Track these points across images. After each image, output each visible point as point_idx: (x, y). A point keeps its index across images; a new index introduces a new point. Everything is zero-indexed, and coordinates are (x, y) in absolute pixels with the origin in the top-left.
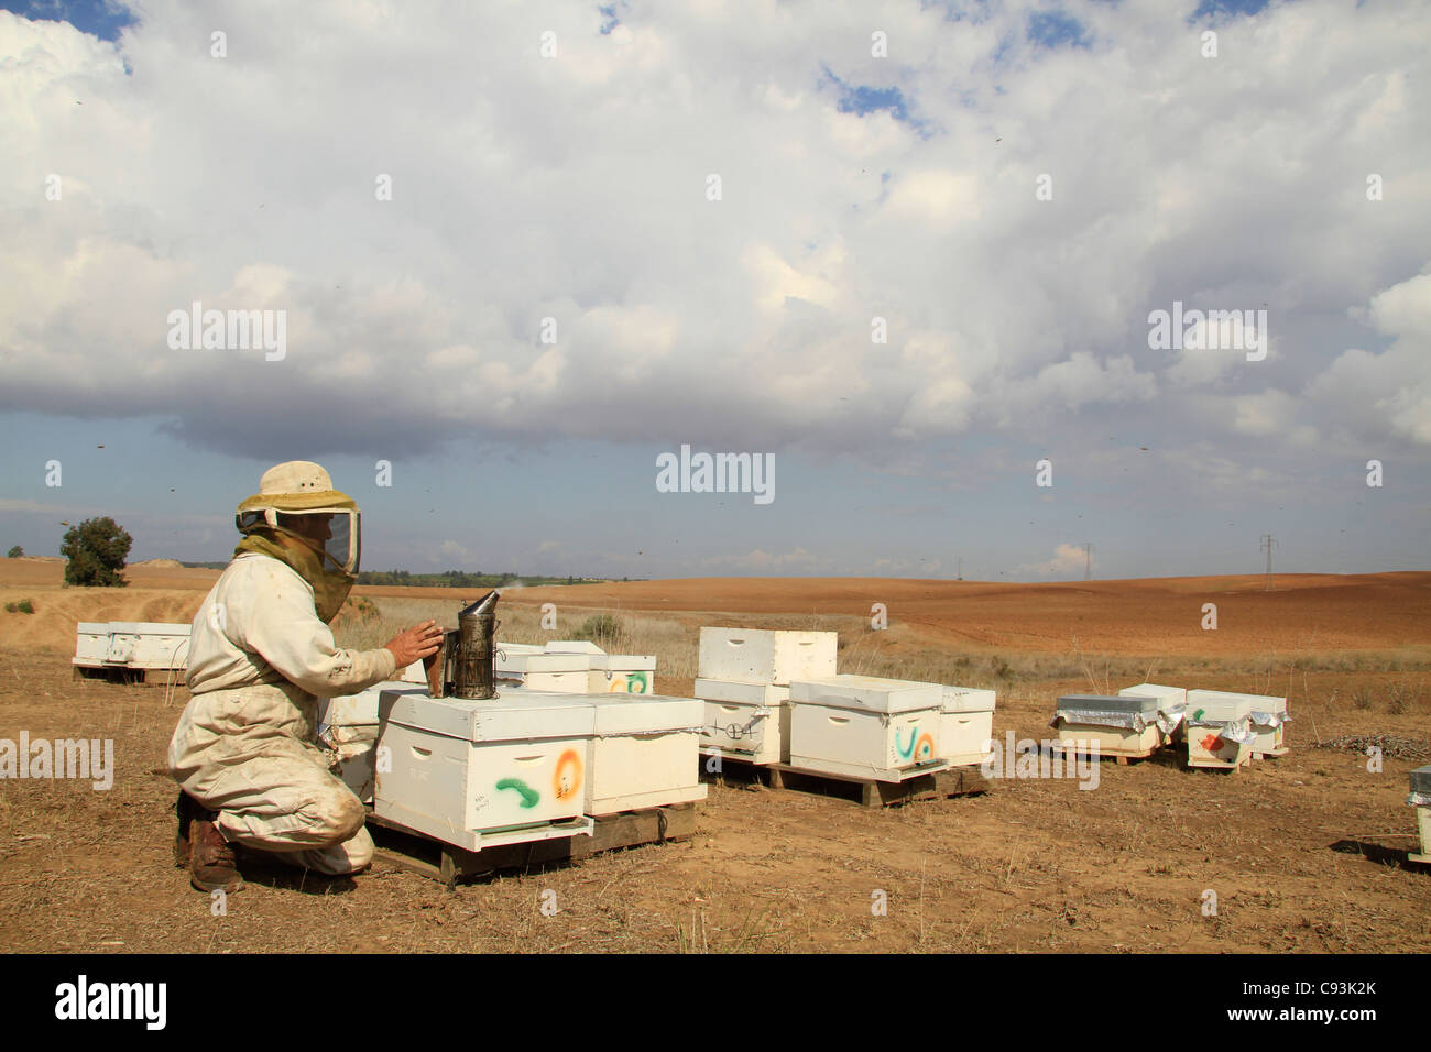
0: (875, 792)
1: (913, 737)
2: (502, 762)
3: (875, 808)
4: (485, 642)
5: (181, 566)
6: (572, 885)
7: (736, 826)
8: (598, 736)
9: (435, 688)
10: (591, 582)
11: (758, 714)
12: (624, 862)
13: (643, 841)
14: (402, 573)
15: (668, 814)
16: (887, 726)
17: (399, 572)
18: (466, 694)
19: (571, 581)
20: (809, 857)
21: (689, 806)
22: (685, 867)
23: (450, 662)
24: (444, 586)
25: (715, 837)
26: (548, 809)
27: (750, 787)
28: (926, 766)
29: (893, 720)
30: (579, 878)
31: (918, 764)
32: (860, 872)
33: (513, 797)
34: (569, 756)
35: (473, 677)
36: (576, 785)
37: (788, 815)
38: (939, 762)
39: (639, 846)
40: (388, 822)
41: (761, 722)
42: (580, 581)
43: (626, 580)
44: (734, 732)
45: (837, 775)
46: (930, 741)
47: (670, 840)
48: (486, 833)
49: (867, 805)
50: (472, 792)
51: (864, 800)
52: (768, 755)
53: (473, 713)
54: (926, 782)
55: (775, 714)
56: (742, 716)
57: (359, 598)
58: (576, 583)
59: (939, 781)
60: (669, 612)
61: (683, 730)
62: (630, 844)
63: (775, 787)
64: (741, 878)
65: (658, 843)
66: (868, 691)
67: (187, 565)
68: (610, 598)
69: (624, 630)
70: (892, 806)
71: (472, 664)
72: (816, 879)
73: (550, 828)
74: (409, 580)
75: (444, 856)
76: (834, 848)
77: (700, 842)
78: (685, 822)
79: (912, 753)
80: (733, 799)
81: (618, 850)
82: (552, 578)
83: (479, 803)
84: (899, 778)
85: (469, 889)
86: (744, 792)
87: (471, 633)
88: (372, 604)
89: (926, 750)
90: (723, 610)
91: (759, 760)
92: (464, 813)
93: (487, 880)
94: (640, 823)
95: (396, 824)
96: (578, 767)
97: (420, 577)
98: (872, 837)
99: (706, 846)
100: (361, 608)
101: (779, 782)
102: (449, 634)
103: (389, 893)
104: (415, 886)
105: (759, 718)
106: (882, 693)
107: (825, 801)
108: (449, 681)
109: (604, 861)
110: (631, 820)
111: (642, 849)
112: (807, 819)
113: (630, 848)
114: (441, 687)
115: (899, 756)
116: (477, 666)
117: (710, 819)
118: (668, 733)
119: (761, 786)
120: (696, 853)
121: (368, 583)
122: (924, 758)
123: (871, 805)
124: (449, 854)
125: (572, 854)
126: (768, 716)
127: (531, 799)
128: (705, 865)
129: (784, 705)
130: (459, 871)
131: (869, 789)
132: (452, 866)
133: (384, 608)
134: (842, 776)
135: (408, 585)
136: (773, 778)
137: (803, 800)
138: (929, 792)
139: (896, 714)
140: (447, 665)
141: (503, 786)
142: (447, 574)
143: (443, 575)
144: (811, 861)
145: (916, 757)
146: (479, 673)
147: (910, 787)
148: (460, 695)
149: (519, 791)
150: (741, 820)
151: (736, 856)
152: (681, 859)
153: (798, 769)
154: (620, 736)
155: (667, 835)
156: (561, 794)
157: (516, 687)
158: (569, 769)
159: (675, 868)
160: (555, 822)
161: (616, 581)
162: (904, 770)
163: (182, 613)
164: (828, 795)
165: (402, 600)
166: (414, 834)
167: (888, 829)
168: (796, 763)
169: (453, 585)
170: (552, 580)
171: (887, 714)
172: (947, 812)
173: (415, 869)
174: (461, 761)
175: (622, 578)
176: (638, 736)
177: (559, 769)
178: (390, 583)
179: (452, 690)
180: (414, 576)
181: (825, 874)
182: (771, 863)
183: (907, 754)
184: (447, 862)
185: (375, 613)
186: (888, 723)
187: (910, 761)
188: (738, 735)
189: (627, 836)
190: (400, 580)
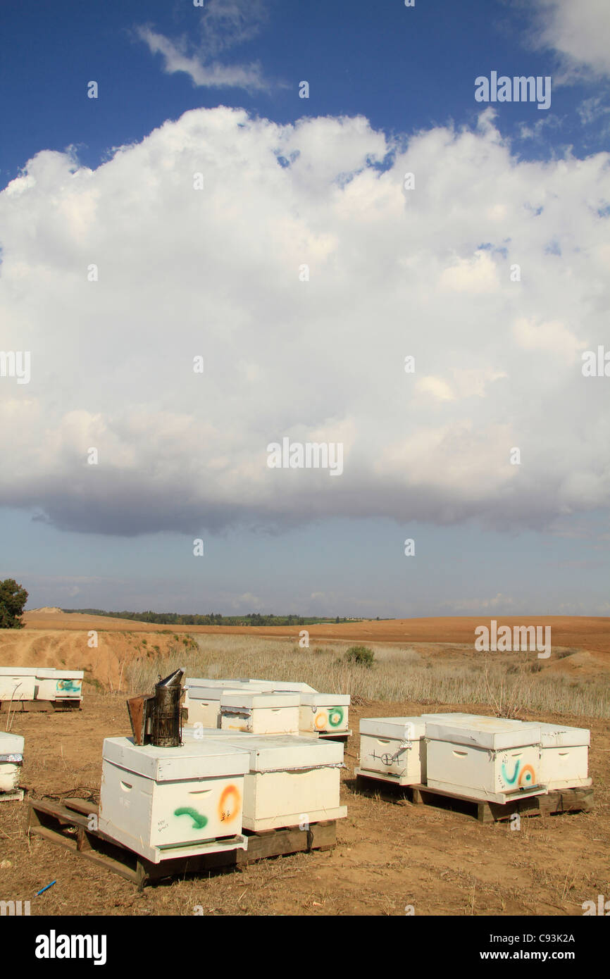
0: (487, 811)
1: (517, 767)
2: (180, 796)
3: (488, 823)
4: (173, 706)
5: (62, 612)
6: (230, 888)
7: (374, 836)
8: (259, 772)
9: (138, 739)
10: (353, 621)
11: (402, 746)
12: (276, 868)
13: (295, 850)
14: (217, 616)
15: (315, 830)
16: (494, 760)
17: (214, 615)
18: (159, 743)
19: (338, 621)
20: (417, 867)
21: (332, 823)
22: (319, 874)
23: (149, 719)
24: (247, 625)
25: (354, 846)
26: (215, 829)
27: (398, 802)
28: (529, 790)
29: (500, 756)
30: (238, 881)
31: (522, 788)
32: (451, 883)
33: (187, 821)
34: (230, 790)
35: (164, 731)
36: (236, 811)
37: (418, 827)
38: (540, 787)
39: (294, 854)
40: (106, 836)
41: (405, 753)
42: (345, 620)
43: (378, 619)
44: (387, 760)
45: (460, 796)
46: (532, 770)
47: (317, 849)
48: (164, 848)
49: (482, 820)
50: (155, 819)
51: (479, 817)
52: (411, 777)
53: (157, 760)
54: (532, 802)
55: (416, 747)
56: (392, 748)
57: (183, 634)
58: (341, 622)
59: (541, 801)
60: (409, 643)
61: (327, 766)
62: (284, 853)
63: (416, 803)
64: (358, 884)
65: (308, 851)
66: (480, 732)
67: (66, 611)
68: (366, 633)
69: (375, 657)
70: (502, 821)
71: (163, 722)
72: (414, 887)
73: (215, 844)
74: (222, 621)
75: (138, 864)
76: (440, 860)
77: (337, 852)
78: (327, 836)
79: (517, 780)
80: (383, 812)
81: (275, 857)
82: (324, 619)
83: (161, 826)
84: (504, 800)
85: (154, 889)
86: (393, 806)
87: (162, 700)
88: (193, 639)
89: (528, 777)
90: (450, 642)
91: (404, 782)
92: (150, 833)
93: (168, 883)
94: (292, 837)
95: (110, 838)
96: (237, 797)
97: (229, 618)
98: (475, 850)
99: (341, 855)
100: (185, 643)
101: (419, 799)
102: (148, 700)
103: (96, 893)
104: (117, 886)
105: (404, 750)
106: (490, 734)
107: (451, 816)
108: (149, 733)
109: (260, 867)
110: (285, 834)
111: (294, 857)
112: (433, 831)
113: (284, 856)
114: (142, 738)
115: (505, 783)
116: (167, 724)
117: (358, 830)
118: (315, 768)
119: (406, 801)
120: (332, 861)
121: (192, 623)
122: (527, 784)
123: (484, 820)
124: (141, 863)
125: (237, 861)
126: (410, 749)
127: (201, 822)
128: (335, 872)
129: (422, 740)
130: (147, 876)
131: (482, 808)
132: (143, 872)
133: (202, 641)
134: (463, 797)
135: (220, 624)
136: (415, 796)
137: (436, 815)
138: (534, 810)
139: (501, 750)
140: (147, 722)
141: (179, 813)
142: (249, 616)
143: (246, 617)
144: (417, 870)
145: (520, 783)
146: (169, 728)
147: (515, 806)
148: (156, 744)
149: (192, 816)
150: (380, 831)
151: (362, 865)
152: (320, 866)
153: (432, 789)
154: (277, 771)
155: (314, 845)
156: (224, 818)
157: (245, 718)
158: (230, 799)
159: (312, 874)
160: (219, 839)
161: (370, 620)
162: (508, 794)
163: (59, 648)
164: (453, 810)
165: (215, 636)
166: (120, 845)
167: (489, 843)
168: (431, 785)
169: (253, 624)
170: (324, 620)
171: (493, 751)
172: (546, 828)
173: (120, 873)
174: (148, 794)
175: (376, 617)
176: (291, 771)
177: (223, 800)
178: (209, 623)
179: (149, 740)
180: (225, 618)
181: (423, 883)
182: (386, 871)
183: (512, 781)
184: (140, 869)
185: (195, 646)
186: (494, 758)
187: (515, 786)
188: (389, 762)
189: (282, 847)
190: (216, 621)
